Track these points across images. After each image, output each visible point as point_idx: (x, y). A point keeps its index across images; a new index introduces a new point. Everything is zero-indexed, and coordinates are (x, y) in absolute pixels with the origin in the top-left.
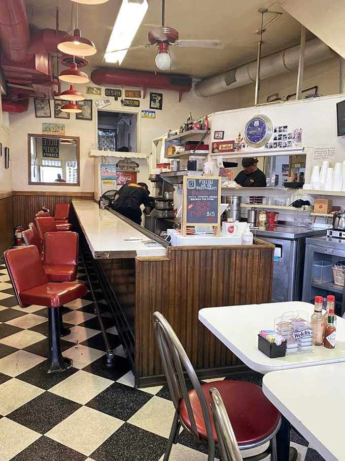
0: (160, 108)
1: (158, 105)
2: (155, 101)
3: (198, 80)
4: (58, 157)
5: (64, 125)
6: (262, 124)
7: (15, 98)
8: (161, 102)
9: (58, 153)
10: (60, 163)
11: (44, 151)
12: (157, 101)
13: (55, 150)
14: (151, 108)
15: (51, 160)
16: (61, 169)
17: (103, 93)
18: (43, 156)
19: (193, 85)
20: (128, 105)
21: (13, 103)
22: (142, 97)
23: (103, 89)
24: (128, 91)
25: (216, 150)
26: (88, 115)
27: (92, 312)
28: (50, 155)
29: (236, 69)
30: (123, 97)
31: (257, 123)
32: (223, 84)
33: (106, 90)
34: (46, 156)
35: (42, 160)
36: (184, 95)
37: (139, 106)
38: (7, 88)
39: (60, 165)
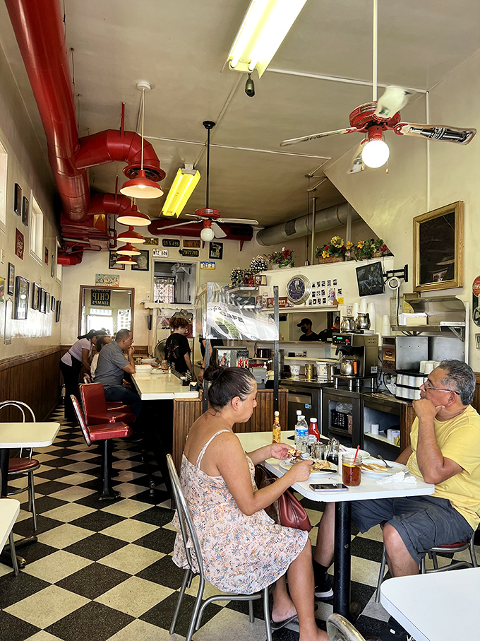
0: (221, 258)
1: (218, 254)
2: (214, 250)
3: (261, 228)
4: (109, 305)
5: (119, 276)
6: (301, 284)
7: (69, 251)
8: (221, 251)
9: (109, 301)
10: (111, 311)
11: (93, 299)
12: (217, 250)
13: (106, 297)
14: (210, 257)
15: (101, 308)
16: (112, 318)
17: (160, 243)
18: (92, 304)
19: (255, 234)
20: (187, 255)
21: (67, 255)
22: (201, 246)
23: (161, 238)
24: (186, 241)
25: (271, 306)
26: (144, 266)
27: (140, 461)
28: (99, 303)
29: (295, 220)
30: (182, 247)
31: (297, 283)
32: (284, 233)
33: (163, 240)
34: (95, 304)
35: (89, 308)
36: (245, 243)
37: (197, 256)
38: (62, 242)
39: (110, 314)
